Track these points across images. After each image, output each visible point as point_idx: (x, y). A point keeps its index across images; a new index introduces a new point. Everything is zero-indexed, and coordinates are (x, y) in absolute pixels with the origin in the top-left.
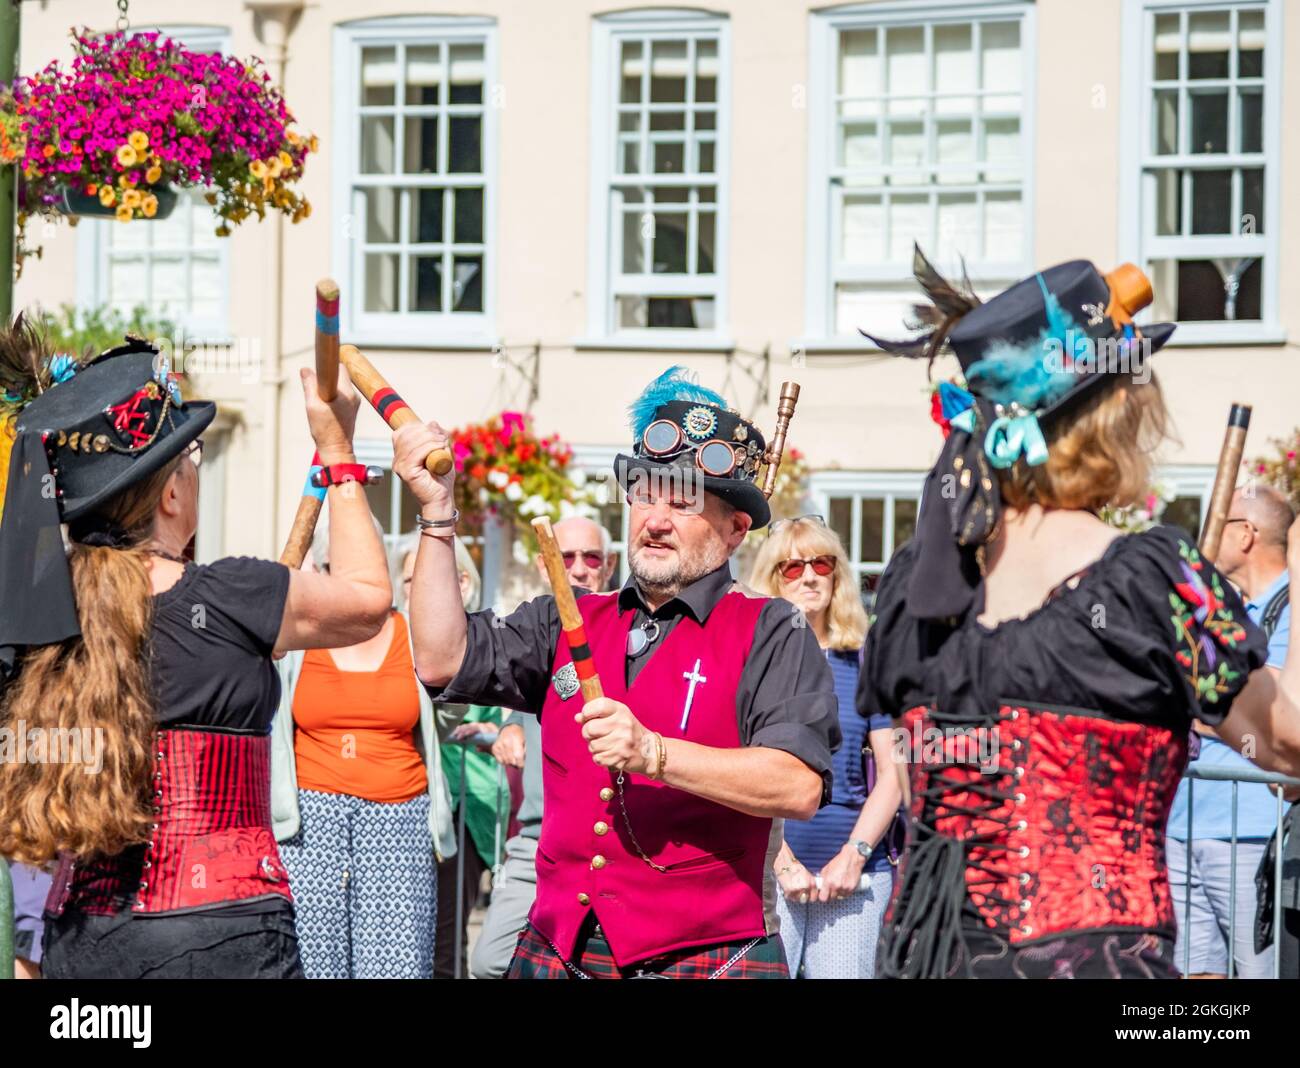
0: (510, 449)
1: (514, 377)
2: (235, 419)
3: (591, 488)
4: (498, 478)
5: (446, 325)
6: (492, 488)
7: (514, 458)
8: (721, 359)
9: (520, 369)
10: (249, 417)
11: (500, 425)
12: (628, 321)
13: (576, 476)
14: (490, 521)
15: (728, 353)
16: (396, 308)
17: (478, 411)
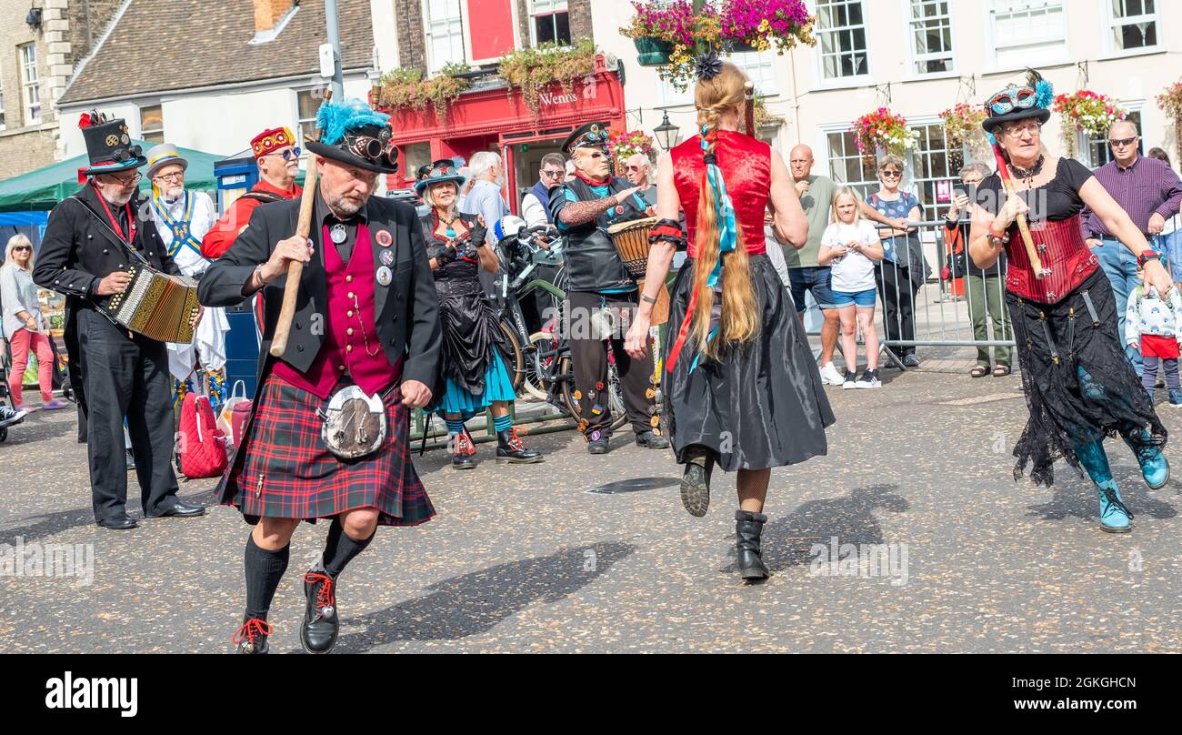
0: (883, 121)
1: (882, 95)
2: (782, 121)
3: (913, 132)
4: (880, 132)
5: (855, 80)
6: (878, 136)
7: (885, 124)
8: (957, 80)
9: (883, 92)
10: (787, 120)
11: (878, 113)
12: (920, 72)
13: (908, 128)
14: (878, 147)
15: (959, 78)
16: (836, 76)
17: (870, 109)
